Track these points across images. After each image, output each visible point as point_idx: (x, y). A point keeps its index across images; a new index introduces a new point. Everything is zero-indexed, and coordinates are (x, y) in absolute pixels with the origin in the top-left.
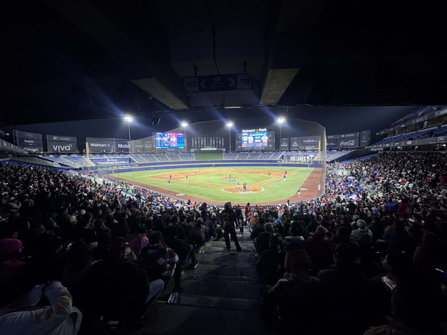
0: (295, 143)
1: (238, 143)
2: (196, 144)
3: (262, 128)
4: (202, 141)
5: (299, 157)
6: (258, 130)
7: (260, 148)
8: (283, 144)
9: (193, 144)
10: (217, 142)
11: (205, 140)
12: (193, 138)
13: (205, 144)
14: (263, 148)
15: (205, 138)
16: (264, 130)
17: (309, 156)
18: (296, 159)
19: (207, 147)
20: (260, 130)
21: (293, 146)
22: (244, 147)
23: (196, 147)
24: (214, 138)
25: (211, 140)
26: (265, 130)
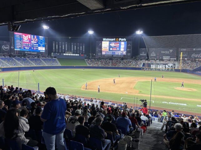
0: (153, 53)
1: (98, 50)
2: (57, 48)
3: (121, 38)
4: (63, 46)
5: (158, 65)
6: (119, 40)
7: (120, 56)
8: (142, 54)
9: (54, 49)
10: (78, 48)
11: (66, 45)
12: (54, 42)
13: (66, 49)
14: (122, 56)
15: (67, 43)
16: (123, 39)
17: (168, 65)
18: (156, 67)
19: (68, 52)
20: (120, 39)
21: (151, 55)
22: (104, 55)
23: (57, 51)
24: (75, 43)
25: (72, 45)
26: (125, 40)
